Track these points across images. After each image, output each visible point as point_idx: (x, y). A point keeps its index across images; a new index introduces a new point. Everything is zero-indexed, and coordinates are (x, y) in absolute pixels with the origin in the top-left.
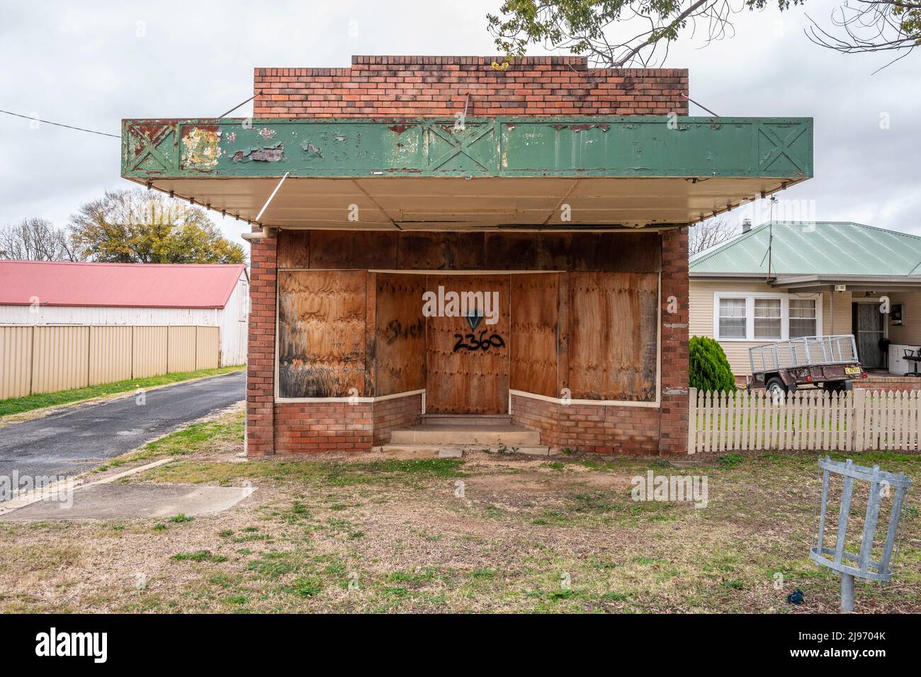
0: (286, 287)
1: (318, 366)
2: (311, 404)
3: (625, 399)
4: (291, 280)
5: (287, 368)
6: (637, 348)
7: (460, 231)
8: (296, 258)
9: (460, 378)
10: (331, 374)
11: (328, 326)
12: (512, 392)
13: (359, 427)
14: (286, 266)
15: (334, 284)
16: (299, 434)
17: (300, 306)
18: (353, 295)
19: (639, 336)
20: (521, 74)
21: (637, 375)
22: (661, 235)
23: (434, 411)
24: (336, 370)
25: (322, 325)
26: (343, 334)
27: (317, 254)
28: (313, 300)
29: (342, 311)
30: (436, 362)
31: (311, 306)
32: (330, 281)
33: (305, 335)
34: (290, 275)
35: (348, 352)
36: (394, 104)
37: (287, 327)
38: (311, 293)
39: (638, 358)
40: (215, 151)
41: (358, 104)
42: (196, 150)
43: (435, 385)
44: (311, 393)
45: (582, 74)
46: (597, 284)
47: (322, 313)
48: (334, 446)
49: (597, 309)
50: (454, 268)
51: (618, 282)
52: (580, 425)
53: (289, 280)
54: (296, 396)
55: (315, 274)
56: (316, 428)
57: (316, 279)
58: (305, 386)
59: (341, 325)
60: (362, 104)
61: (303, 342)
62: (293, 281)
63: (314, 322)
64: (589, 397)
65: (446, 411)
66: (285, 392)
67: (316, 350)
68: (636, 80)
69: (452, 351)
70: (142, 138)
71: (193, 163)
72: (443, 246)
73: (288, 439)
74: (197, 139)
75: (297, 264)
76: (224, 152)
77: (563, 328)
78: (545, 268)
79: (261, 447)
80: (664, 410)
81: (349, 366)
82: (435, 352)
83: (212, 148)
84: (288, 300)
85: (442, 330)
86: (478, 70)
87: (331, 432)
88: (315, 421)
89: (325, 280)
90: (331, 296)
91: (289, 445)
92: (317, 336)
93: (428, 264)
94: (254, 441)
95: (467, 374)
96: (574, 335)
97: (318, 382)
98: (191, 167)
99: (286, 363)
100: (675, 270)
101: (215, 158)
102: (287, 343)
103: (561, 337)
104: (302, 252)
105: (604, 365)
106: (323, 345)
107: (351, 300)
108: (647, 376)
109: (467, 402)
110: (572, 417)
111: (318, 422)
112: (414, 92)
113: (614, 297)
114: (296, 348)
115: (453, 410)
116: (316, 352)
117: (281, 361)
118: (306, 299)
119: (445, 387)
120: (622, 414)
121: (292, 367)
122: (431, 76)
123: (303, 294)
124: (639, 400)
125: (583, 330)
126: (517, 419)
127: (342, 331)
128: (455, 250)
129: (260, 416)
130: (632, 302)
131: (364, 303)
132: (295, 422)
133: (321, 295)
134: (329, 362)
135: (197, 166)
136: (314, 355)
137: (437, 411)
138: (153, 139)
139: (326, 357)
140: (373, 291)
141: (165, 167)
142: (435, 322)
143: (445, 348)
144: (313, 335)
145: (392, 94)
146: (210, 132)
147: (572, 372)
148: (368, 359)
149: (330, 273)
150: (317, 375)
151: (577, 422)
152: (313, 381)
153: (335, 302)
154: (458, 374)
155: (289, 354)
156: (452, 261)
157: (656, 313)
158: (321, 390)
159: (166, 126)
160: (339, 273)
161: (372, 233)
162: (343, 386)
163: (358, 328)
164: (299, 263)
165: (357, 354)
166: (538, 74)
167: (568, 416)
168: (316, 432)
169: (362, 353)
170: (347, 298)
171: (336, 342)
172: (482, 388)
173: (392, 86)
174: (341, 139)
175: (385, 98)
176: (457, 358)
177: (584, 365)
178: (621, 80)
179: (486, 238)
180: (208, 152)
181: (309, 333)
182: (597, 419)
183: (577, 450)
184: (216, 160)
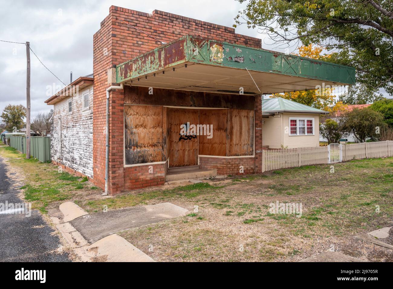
0: (128, 112)
1: (143, 149)
2: (139, 167)
3: (245, 155)
4: (130, 110)
5: (129, 151)
6: (249, 137)
7: (196, 91)
8: (133, 99)
9: (181, 152)
10: (149, 152)
11: (147, 131)
12: (200, 156)
13: (159, 175)
14: (128, 102)
15: (149, 112)
16: (134, 181)
17: (134, 122)
18: (157, 117)
19: (249, 133)
20: (215, 31)
21: (249, 146)
22: (255, 97)
23: (172, 166)
24: (150, 150)
25: (145, 130)
26: (154, 134)
27: (142, 98)
28: (141, 119)
29: (153, 124)
30: (172, 145)
31: (139, 122)
32: (147, 110)
33: (137, 135)
34: (130, 107)
35: (155, 142)
36: (172, 34)
37: (129, 131)
38: (139, 116)
39: (249, 140)
40: (222, 55)
41: (158, 32)
42: (215, 53)
43: (172, 155)
44: (140, 162)
45: (233, 35)
46: (238, 114)
47: (144, 125)
48: (149, 184)
49: (238, 123)
50: (195, 106)
51: (244, 113)
52: (233, 166)
53: (129, 109)
54: (133, 163)
55: (141, 107)
56: (142, 177)
57: (141, 109)
58: (137, 159)
59: (153, 130)
60: (160, 32)
61: (137, 138)
62: (131, 110)
63: (141, 129)
64: (236, 155)
65: (176, 166)
66: (128, 162)
67: (142, 142)
68: (248, 41)
69: (178, 141)
70: (195, 45)
71: (214, 59)
72: (190, 97)
73: (129, 184)
74: (216, 49)
75: (134, 102)
76: (225, 56)
77: (229, 130)
78: (224, 107)
79: (118, 189)
80: (256, 158)
81: (156, 148)
82: (172, 141)
83: (221, 53)
84: (129, 119)
85: (175, 132)
86: (201, 26)
87: (148, 178)
88: (141, 174)
89: (145, 110)
90: (148, 117)
91: (130, 186)
92: (142, 135)
93: (186, 104)
94: (115, 186)
95: (184, 150)
96: (232, 132)
97: (143, 156)
98: (213, 61)
99: (128, 149)
100: (258, 109)
101: (222, 58)
102: (129, 139)
103: (228, 133)
104: (135, 96)
105: (240, 143)
106: (145, 139)
107: (156, 119)
108: (251, 146)
109: (184, 161)
110: (231, 163)
111: (142, 175)
112: (180, 31)
113: (243, 118)
114: (133, 141)
115: (179, 165)
116: (142, 143)
117: (126, 147)
118: (137, 118)
119: (176, 156)
120: (245, 160)
121: (131, 150)
122: (186, 25)
123: (135, 116)
124: (249, 155)
125: (235, 131)
126: (203, 166)
127: (153, 133)
128: (195, 99)
129: (118, 174)
130: (247, 120)
131: (162, 120)
132: (133, 176)
133: (144, 117)
134: (148, 147)
135: (216, 60)
136: (142, 144)
137: (173, 166)
138: (200, 46)
139: (146, 145)
140: (165, 115)
141: (204, 59)
142: (172, 129)
143: (176, 139)
144: (141, 135)
145: (172, 30)
146: (220, 47)
147: (231, 146)
148: (163, 145)
149: (148, 106)
150: (143, 153)
151: (232, 164)
152: (141, 156)
153: (150, 120)
154: (181, 150)
155: (130, 144)
156: (194, 103)
157: (253, 124)
158: (144, 160)
159: (204, 41)
160: (152, 107)
161: (164, 89)
162: (154, 157)
163: (159, 131)
164: (134, 101)
165: (159, 143)
166: (220, 32)
167: (230, 162)
168: (142, 179)
169: (161, 142)
170: (155, 118)
171: (151, 138)
172: (189, 156)
173: (171, 26)
174: (260, 57)
175: (169, 31)
176: (180, 143)
177: (235, 143)
178: (244, 40)
179: (204, 95)
180: (219, 55)
181: (139, 134)
182: (238, 163)
183: (232, 175)
184: (222, 59)
